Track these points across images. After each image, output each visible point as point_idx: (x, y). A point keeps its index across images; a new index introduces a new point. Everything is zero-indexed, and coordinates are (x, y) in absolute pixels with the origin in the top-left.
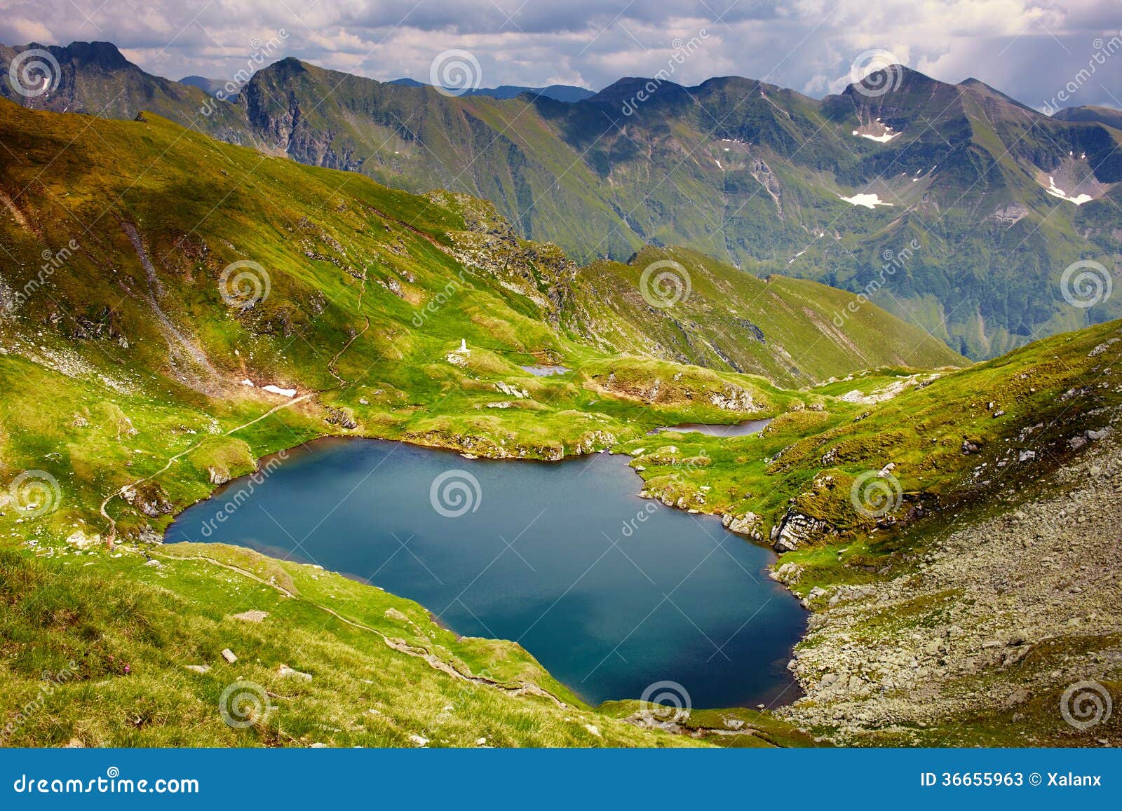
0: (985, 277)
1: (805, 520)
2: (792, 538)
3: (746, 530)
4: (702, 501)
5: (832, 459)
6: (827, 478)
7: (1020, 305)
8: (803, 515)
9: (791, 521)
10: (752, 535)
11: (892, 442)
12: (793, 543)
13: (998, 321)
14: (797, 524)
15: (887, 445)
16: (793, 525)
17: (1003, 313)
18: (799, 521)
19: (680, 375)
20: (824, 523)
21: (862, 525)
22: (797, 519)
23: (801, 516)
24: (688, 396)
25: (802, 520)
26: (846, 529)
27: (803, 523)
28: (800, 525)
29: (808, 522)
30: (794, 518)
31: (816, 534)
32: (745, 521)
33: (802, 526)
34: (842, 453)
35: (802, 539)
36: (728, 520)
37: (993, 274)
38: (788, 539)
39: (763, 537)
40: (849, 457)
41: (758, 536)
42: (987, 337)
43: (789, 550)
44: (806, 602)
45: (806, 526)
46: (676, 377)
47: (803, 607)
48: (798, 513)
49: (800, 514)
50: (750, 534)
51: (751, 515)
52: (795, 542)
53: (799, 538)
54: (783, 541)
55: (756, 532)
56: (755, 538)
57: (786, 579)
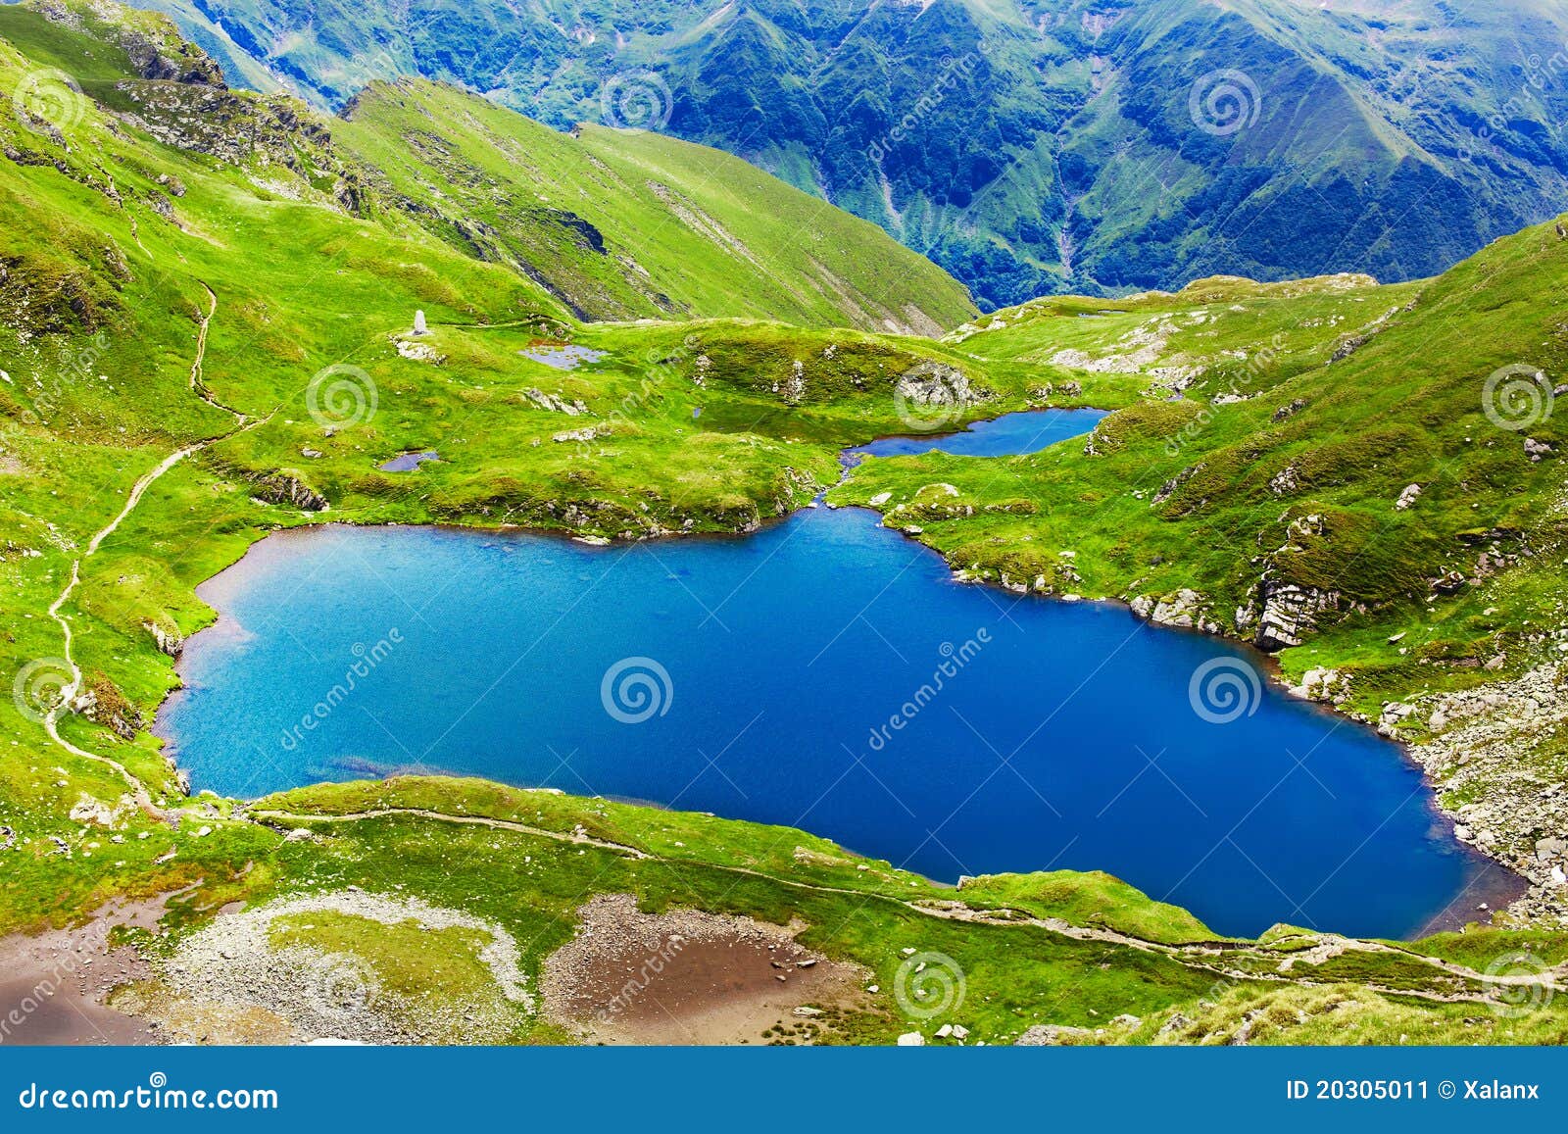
0: (886, 106)
1: (1302, 592)
2: (1285, 626)
3: (1186, 619)
4: (1077, 578)
5: (1290, 484)
6: (1310, 519)
7: (948, 152)
8: (1296, 585)
9: (1274, 596)
10: (1200, 627)
11: (1393, 449)
12: (1289, 634)
13: (913, 183)
14: (1287, 600)
15: (1385, 455)
16: (1281, 603)
17: (921, 166)
18: (1290, 596)
19: (833, 348)
20: (1337, 595)
21: (1407, 591)
22: (1286, 593)
23: (1292, 588)
24: (858, 386)
25: (1294, 593)
26: (1378, 601)
27: (1299, 598)
28: (1293, 602)
29: (1309, 596)
30: (1279, 591)
31: (1326, 614)
32: (1180, 605)
33: (1299, 603)
34: (1309, 474)
35: (1304, 624)
36: (1146, 606)
37: (898, 101)
38: (1279, 628)
39: (1222, 630)
40: (1324, 480)
41: (1213, 627)
42: (899, 211)
43: (1288, 646)
44: (1385, 727)
45: (1305, 602)
46: (828, 352)
47: (1385, 736)
48: (1287, 584)
49: (1291, 583)
50: (1195, 626)
51: (1188, 594)
52: (1292, 631)
53: (1298, 623)
54: (1270, 632)
55: (1207, 622)
56: (1208, 632)
57: (1325, 694)
